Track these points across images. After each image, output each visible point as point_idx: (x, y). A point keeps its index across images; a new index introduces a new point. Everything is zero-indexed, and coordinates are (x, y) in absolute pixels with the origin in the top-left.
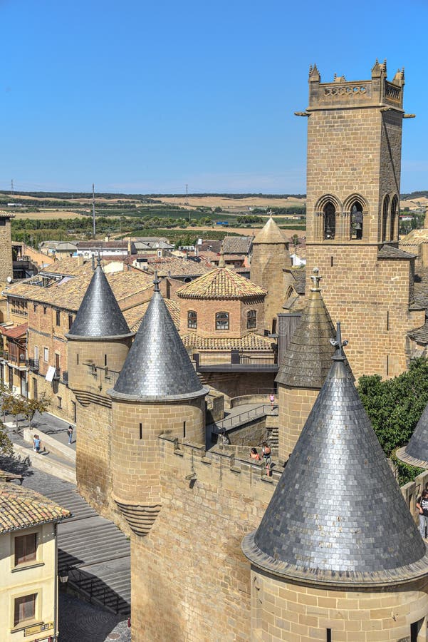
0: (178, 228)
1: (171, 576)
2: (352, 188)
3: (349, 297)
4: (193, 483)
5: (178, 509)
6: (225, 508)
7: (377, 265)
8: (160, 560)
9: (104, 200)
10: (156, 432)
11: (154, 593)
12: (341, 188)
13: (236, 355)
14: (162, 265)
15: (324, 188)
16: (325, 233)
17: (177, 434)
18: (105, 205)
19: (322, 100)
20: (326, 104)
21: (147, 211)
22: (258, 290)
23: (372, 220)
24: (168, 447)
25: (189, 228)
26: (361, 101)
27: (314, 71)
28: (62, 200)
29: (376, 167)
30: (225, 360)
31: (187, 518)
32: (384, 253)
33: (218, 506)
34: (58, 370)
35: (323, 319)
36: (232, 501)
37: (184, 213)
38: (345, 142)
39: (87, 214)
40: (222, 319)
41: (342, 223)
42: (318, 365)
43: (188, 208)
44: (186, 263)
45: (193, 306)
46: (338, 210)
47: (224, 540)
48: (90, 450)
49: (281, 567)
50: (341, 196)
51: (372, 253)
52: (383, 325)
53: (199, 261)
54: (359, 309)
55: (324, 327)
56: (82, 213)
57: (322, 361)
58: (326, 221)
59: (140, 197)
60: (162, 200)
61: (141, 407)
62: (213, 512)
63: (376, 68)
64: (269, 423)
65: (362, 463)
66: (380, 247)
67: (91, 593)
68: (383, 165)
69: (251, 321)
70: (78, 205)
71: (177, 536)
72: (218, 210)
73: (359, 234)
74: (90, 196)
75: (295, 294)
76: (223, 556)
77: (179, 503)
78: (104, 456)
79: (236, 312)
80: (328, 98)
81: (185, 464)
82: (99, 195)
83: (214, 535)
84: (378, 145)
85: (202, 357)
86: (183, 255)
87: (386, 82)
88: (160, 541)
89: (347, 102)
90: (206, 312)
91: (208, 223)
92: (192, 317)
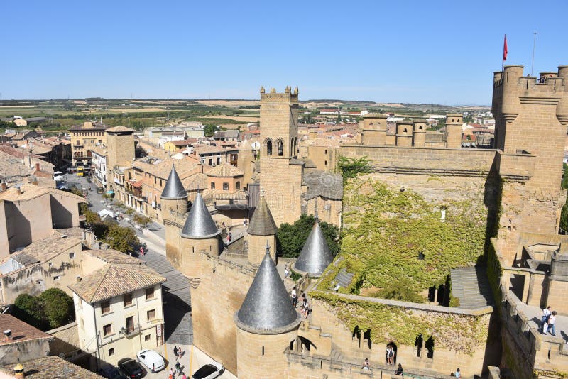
0: (206, 117)
1: (207, 304)
2: (278, 135)
3: (278, 180)
4: (214, 271)
5: (208, 280)
6: (228, 282)
7: (289, 167)
8: (203, 298)
9: (172, 102)
10: (199, 250)
11: (201, 310)
12: (274, 136)
13: (231, 201)
14: (199, 148)
15: (268, 135)
16: (268, 153)
17: (208, 251)
18: (173, 105)
19: (266, 100)
21: (192, 107)
22: (240, 173)
23: (287, 149)
24: (205, 256)
25: (211, 117)
26: (281, 101)
27: (262, 88)
28: (154, 103)
29: (288, 127)
30: (227, 203)
31: (213, 284)
32: (291, 162)
33: (224, 281)
34: (156, 203)
35: (265, 207)
36: (230, 279)
37: (208, 108)
38: (275, 117)
39: (165, 109)
40: (226, 185)
41: (275, 149)
42: (263, 226)
43: (210, 106)
44: (210, 146)
45: (213, 180)
46: (273, 144)
47: (227, 293)
48: (171, 244)
49: (247, 327)
50: (274, 139)
51: (287, 162)
52: (291, 191)
53: (215, 145)
54: (281, 184)
55: (266, 210)
56: (162, 108)
58: (268, 148)
59: (189, 101)
61: (193, 241)
63: (287, 89)
64: (245, 239)
65: (276, 290)
66: (290, 159)
68: (291, 127)
69: (238, 185)
70: (161, 105)
71: (209, 290)
72: (224, 107)
73: (281, 154)
74: (166, 100)
75: (256, 172)
76: (227, 299)
77: (209, 278)
78: (177, 247)
79: (231, 182)
80: (269, 99)
81: (212, 263)
82: (170, 100)
83: (223, 291)
84: (288, 119)
85: (217, 202)
86: (209, 143)
87: (291, 94)
88: (202, 291)
89: (276, 102)
90: (219, 183)
91: (220, 114)
92: (213, 185)
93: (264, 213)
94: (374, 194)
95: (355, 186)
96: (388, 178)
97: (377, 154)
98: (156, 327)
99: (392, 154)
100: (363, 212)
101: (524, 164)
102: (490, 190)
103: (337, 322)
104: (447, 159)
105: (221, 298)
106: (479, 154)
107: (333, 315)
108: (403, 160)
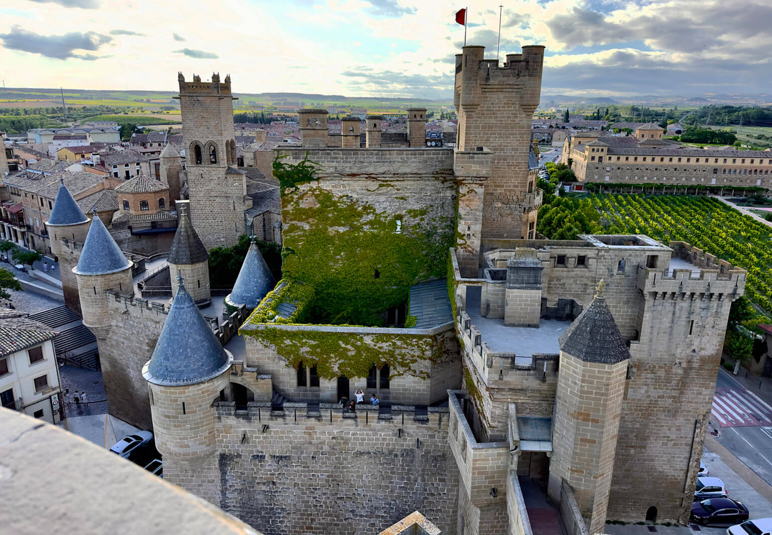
1: (121, 358)
2: (208, 138)
3: (213, 194)
4: (128, 314)
5: (120, 327)
6: (146, 326)
7: (226, 178)
8: (115, 351)
10: (104, 290)
12: (203, 138)
13: (154, 224)
14: (109, 156)
15: (194, 137)
16: (197, 161)
17: (116, 289)
19: (186, 91)
20: (190, 93)
23: (221, 155)
24: (112, 297)
26: (208, 93)
27: (180, 75)
29: (220, 128)
30: (147, 227)
31: (127, 331)
32: (229, 171)
33: (142, 325)
35: (189, 230)
36: (149, 323)
38: (202, 114)
40: (144, 204)
41: (205, 155)
42: (188, 253)
45: (126, 197)
46: (202, 149)
47: (147, 341)
50: (203, 142)
51: (223, 171)
52: (232, 208)
54: (218, 200)
55: (190, 233)
57: (190, 251)
58: (196, 154)
60: (111, 94)
61: (93, 278)
62: (140, 328)
63: (214, 77)
67: (81, 362)
69: (161, 202)
71: (122, 340)
73: (215, 162)
75: (186, 186)
77: (121, 325)
79: (152, 199)
80: (190, 90)
81: (122, 305)
83: (141, 339)
84: (220, 116)
85: (135, 226)
88: (114, 343)
89: (201, 93)
90: (134, 201)
92: (126, 205)
93: (188, 236)
94: (318, 206)
95: (296, 197)
96: (333, 187)
97: (318, 158)
98: (50, 397)
99: (336, 158)
100: (307, 227)
101: (482, 163)
102: (448, 195)
103: (277, 360)
104: (398, 162)
105: (140, 348)
106: (433, 154)
107: (271, 351)
108: (348, 165)
